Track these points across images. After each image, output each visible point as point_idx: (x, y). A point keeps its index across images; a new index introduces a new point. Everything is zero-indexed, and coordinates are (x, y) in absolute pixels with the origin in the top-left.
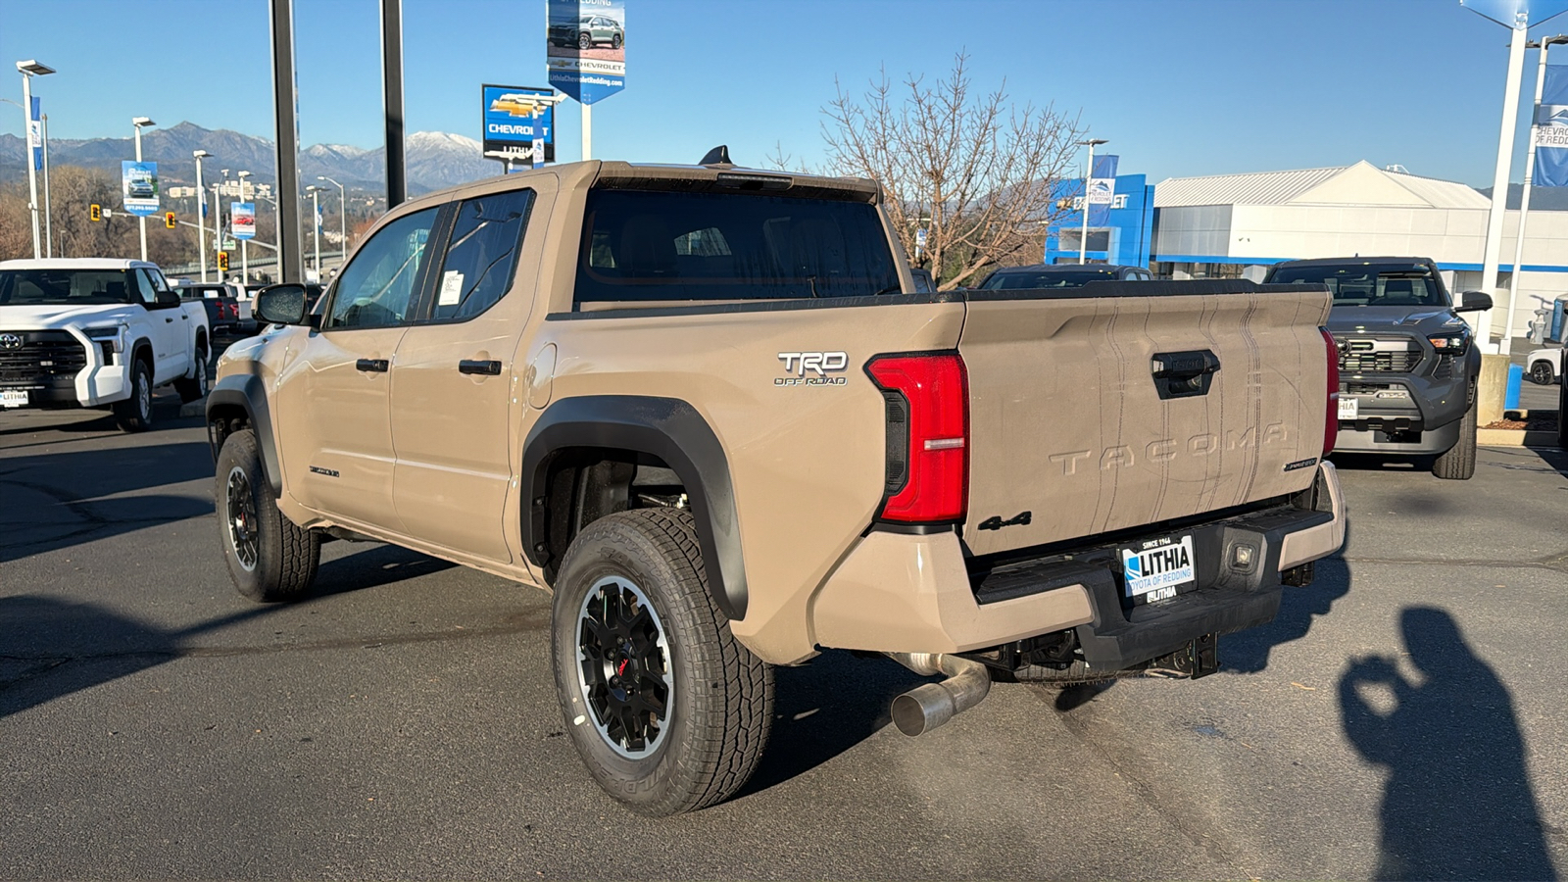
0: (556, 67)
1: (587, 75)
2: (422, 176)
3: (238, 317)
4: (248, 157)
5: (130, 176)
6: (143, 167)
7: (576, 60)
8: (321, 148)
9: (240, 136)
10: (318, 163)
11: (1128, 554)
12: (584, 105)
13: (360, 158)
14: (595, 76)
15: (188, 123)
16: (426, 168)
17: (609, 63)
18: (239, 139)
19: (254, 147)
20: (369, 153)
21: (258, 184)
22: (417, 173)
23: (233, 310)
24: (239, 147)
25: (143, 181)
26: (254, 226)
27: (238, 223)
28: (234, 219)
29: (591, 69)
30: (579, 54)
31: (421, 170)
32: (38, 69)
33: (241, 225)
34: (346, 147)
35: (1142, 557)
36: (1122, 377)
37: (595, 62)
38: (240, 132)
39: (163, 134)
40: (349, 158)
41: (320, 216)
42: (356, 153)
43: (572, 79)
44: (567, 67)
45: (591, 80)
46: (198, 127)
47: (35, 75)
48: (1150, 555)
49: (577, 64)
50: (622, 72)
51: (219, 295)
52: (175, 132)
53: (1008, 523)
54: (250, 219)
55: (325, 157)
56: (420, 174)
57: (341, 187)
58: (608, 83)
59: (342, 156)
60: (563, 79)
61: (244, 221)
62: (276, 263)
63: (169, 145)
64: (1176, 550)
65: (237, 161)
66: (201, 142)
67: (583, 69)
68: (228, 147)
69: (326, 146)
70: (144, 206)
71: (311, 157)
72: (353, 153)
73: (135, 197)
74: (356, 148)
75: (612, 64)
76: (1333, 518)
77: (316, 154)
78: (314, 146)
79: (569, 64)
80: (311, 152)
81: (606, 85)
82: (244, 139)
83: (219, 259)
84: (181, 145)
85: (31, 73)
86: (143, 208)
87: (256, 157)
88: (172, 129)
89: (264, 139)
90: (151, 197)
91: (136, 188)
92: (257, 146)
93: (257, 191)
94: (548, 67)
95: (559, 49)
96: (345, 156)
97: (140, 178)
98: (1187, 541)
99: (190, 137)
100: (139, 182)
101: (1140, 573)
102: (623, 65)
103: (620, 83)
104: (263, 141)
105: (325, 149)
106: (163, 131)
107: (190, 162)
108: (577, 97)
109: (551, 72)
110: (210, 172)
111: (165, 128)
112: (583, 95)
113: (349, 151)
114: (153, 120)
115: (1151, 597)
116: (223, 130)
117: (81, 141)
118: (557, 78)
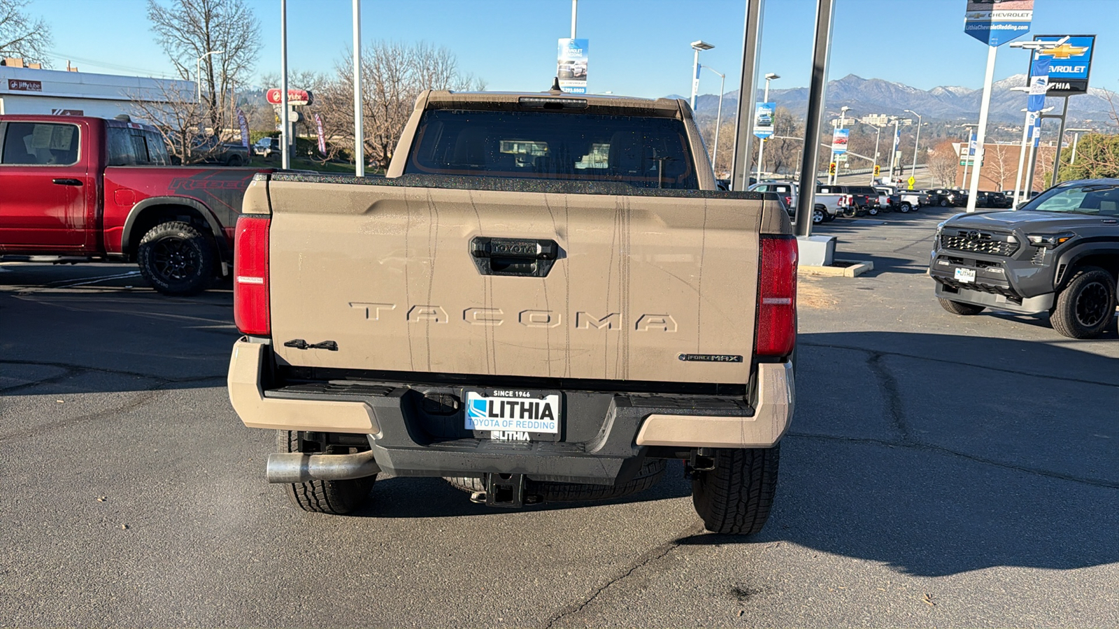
0: (972, 19)
1: (997, 23)
2: (1014, 108)
3: (790, 205)
4: (888, 97)
5: (759, 112)
6: (767, 106)
7: (989, 12)
8: (940, 89)
9: (885, 83)
10: (937, 100)
11: (473, 396)
12: (991, 47)
13: (968, 96)
14: (1004, 23)
15: (853, 75)
16: (1018, 102)
17: (1017, 12)
18: (884, 85)
19: (893, 90)
20: (975, 92)
21: (891, 116)
22: (1009, 106)
23: (788, 201)
24: (883, 90)
25: (766, 115)
26: (846, 145)
27: (837, 143)
28: (834, 140)
29: (1002, 18)
30: (992, 7)
31: (1013, 103)
32: (704, 46)
33: (838, 144)
34: (959, 88)
35: (491, 403)
36: (433, 252)
37: (1005, 12)
38: (886, 80)
39: (836, 84)
40: (959, 96)
41: (898, 138)
42: (965, 92)
43: (984, 28)
44: (981, 19)
45: (1000, 27)
46: (858, 78)
47: (703, 50)
48: (503, 403)
49: (990, 15)
50: (1029, 18)
51: (786, 190)
52: (843, 81)
53: (312, 346)
54: (844, 140)
55: (942, 96)
56: (1012, 107)
57: (920, 117)
58: (1015, 28)
59: (954, 95)
60: (977, 28)
61: (840, 142)
62: (889, 171)
63: (838, 91)
64: (537, 405)
65: (881, 100)
66: (859, 88)
67: (994, 19)
68: (876, 91)
69: (944, 88)
70: (764, 131)
71: (932, 96)
72: (963, 92)
73: (760, 125)
74: (966, 89)
75: (1021, 12)
76: (753, 415)
77: (936, 94)
78: (935, 88)
79: (983, 16)
80: (933, 92)
81: (1013, 30)
82: (887, 84)
83: (830, 167)
84: (846, 90)
85: (700, 49)
86: (763, 133)
87: (894, 97)
88: (842, 80)
89: (900, 83)
90: (769, 125)
91: (761, 120)
92: (895, 89)
93: (889, 121)
94: (966, 19)
95: (976, 5)
96: (957, 94)
97: (764, 113)
98: (553, 400)
99: (853, 84)
100: (763, 116)
101: (487, 413)
102: (1031, 12)
103: (1026, 28)
104: (900, 86)
105: (943, 90)
106: (836, 81)
107: (849, 102)
108: (986, 41)
109: (968, 24)
110: (861, 108)
111: (837, 79)
112: (991, 39)
113: (961, 90)
114: (778, 75)
115: (495, 435)
116: (875, 79)
117: (786, 90)
118: (971, 28)
